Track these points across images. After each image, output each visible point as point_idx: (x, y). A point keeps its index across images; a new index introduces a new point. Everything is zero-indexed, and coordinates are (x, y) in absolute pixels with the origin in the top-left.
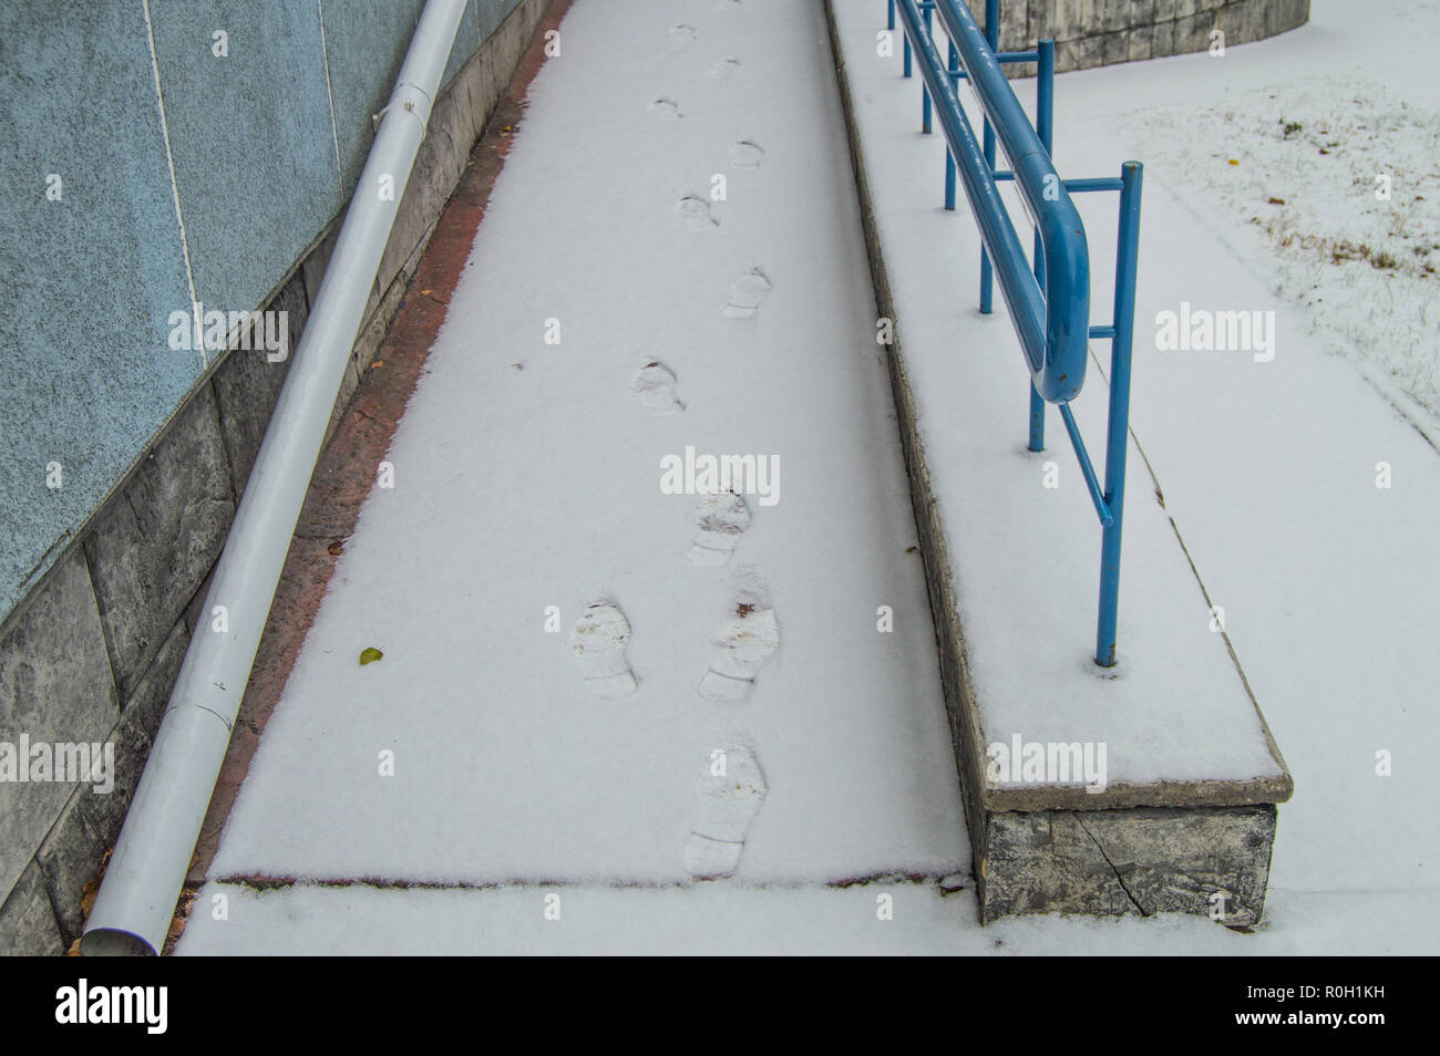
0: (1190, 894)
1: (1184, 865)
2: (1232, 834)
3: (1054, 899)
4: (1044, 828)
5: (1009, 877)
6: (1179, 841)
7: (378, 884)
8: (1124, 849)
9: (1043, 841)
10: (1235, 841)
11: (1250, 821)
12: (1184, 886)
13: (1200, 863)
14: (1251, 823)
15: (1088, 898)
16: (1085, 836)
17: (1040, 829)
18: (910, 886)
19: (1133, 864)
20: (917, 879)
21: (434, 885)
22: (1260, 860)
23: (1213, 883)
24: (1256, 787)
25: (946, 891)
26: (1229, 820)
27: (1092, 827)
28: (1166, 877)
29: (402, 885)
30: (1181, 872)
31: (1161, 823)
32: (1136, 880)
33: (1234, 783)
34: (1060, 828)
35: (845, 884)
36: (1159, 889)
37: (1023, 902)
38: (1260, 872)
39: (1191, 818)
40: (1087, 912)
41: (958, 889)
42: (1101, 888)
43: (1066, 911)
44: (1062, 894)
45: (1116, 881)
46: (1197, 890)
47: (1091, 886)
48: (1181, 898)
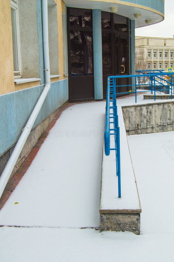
0: (129, 228)
1: (128, 223)
2: (134, 218)
3: (110, 228)
4: (108, 217)
5: (104, 225)
6: (127, 219)
7: (16, 226)
8: (119, 220)
9: (108, 219)
10: (135, 219)
11: (137, 216)
12: (128, 227)
13: (130, 223)
14: (137, 217)
15: (115, 228)
16: (114, 218)
17: (107, 217)
18: (91, 229)
19: (121, 223)
20: (92, 228)
21: (24, 227)
22: (138, 223)
23: (132, 226)
24: (136, 211)
25: (96, 230)
26: (134, 216)
27: (114, 217)
28: (126, 225)
29: (19, 227)
30: (128, 225)
31: (124, 216)
32: (121, 226)
33: (134, 210)
34: (110, 216)
35: (82, 228)
36: (125, 227)
37: (106, 229)
38: (139, 225)
39: (128, 216)
40: (115, 231)
41: (98, 229)
42: (117, 226)
43: (112, 230)
44: (111, 228)
45: (119, 226)
46: (130, 227)
47: (115, 226)
48: (128, 229)
